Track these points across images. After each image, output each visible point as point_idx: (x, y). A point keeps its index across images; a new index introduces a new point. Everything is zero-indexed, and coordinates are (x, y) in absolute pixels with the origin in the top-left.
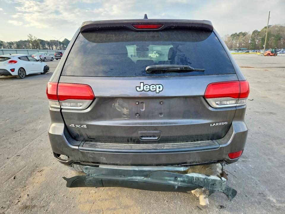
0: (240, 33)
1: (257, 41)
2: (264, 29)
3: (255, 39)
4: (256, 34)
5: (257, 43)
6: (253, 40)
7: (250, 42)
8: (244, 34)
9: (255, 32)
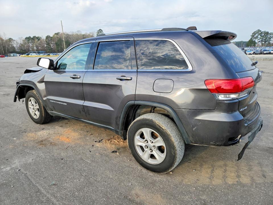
0: (34, 37)
1: (52, 45)
2: (54, 35)
3: (49, 43)
4: (50, 39)
5: (52, 47)
6: (48, 44)
7: (46, 46)
8: (38, 39)
9: (48, 37)
